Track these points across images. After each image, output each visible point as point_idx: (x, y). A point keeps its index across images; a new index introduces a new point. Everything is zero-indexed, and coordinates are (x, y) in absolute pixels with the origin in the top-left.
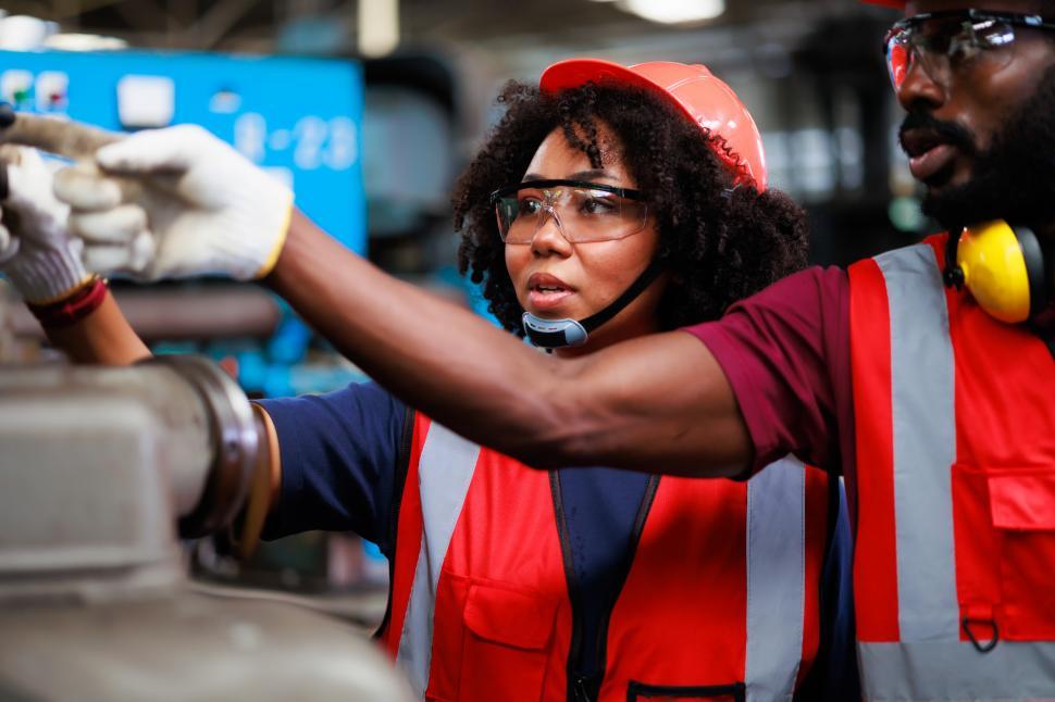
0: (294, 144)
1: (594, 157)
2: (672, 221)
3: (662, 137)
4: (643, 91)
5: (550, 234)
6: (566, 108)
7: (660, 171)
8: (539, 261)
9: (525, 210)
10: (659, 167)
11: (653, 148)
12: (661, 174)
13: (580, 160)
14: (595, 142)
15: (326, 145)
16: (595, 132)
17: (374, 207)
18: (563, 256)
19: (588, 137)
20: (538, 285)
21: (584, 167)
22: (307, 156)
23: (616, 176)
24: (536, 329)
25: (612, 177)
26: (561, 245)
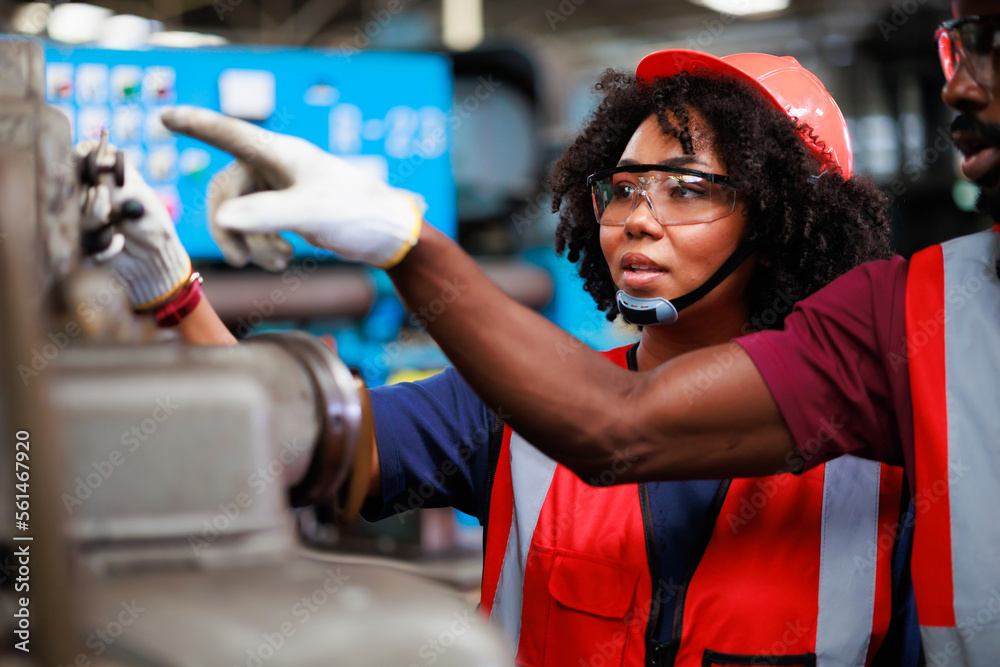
0: (386, 134)
1: (686, 144)
2: (759, 205)
3: (752, 125)
4: (734, 81)
5: (642, 217)
6: (661, 96)
7: (749, 157)
8: (633, 242)
9: (620, 194)
10: (748, 153)
11: (742, 135)
12: (749, 161)
13: (673, 146)
14: (687, 129)
15: (417, 135)
16: (687, 119)
17: (462, 193)
18: (655, 237)
19: (680, 125)
20: (629, 265)
21: (676, 153)
22: (399, 145)
23: (706, 161)
24: (629, 307)
25: (702, 163)
26: (653, 227)
